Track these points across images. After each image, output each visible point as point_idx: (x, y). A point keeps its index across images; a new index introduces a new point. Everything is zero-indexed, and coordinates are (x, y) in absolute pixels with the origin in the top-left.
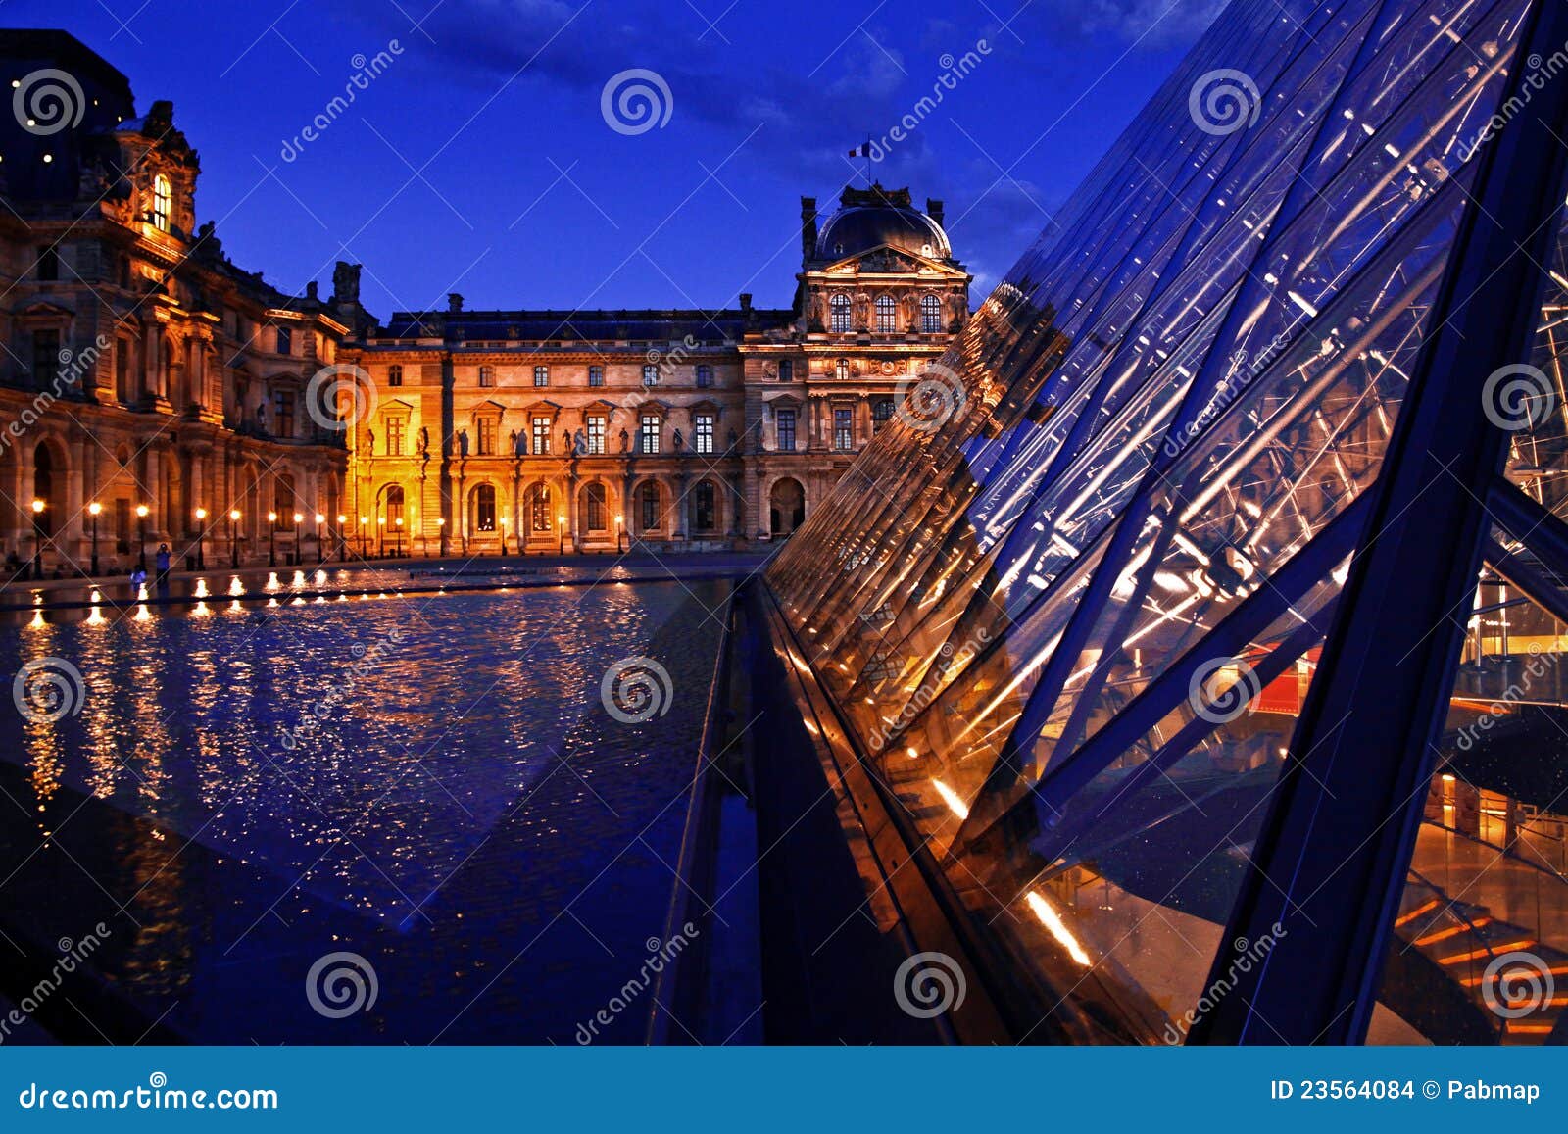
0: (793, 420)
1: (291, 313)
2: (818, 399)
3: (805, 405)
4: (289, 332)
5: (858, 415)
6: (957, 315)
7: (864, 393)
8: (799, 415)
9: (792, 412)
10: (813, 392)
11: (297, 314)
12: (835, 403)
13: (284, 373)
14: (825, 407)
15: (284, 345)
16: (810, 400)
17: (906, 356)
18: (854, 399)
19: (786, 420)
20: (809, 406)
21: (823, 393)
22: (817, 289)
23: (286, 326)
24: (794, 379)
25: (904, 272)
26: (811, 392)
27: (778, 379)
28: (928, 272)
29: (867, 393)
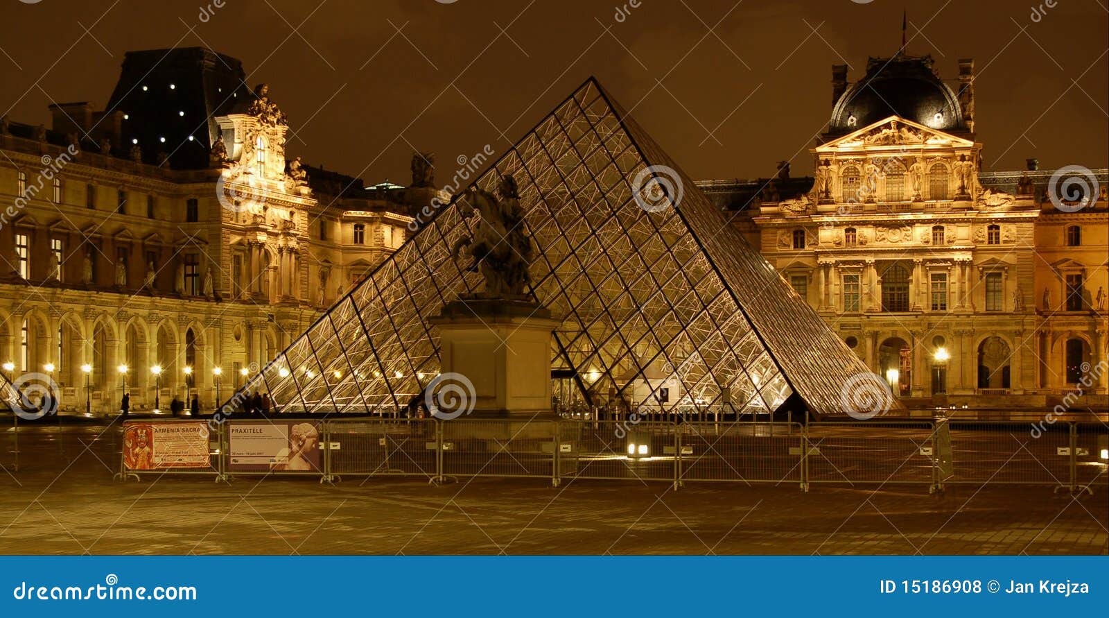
0: (806, 285)
1: (363, 212)
2: (827, 267)
3: (816, 272)
4: (362, 227)
5: (865, 280)
6: (963, 182)
7: (870, 259)
8: (811, 282)
9: (804, 278)
10: (822, 260)
11: (368, 213)
12: (843, 270)
13: (359, 260)
14: (832, 272)
15: (359, 237)
16: (820, 267)
17: (911, 223)
18: (861, 265)
19: (799, 285)
20: (819, 272)
21: (832, 260)
22: (827, 163)
23: (360, 223)
24: (806, 247)
25: (912, 143)
26: (820, 259)
27: (792, 247)
28: (936, 142)
29: (873, 260)
